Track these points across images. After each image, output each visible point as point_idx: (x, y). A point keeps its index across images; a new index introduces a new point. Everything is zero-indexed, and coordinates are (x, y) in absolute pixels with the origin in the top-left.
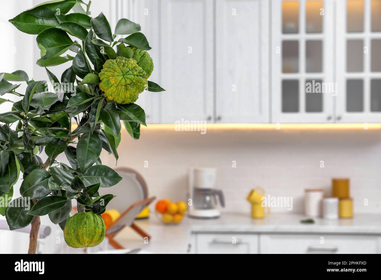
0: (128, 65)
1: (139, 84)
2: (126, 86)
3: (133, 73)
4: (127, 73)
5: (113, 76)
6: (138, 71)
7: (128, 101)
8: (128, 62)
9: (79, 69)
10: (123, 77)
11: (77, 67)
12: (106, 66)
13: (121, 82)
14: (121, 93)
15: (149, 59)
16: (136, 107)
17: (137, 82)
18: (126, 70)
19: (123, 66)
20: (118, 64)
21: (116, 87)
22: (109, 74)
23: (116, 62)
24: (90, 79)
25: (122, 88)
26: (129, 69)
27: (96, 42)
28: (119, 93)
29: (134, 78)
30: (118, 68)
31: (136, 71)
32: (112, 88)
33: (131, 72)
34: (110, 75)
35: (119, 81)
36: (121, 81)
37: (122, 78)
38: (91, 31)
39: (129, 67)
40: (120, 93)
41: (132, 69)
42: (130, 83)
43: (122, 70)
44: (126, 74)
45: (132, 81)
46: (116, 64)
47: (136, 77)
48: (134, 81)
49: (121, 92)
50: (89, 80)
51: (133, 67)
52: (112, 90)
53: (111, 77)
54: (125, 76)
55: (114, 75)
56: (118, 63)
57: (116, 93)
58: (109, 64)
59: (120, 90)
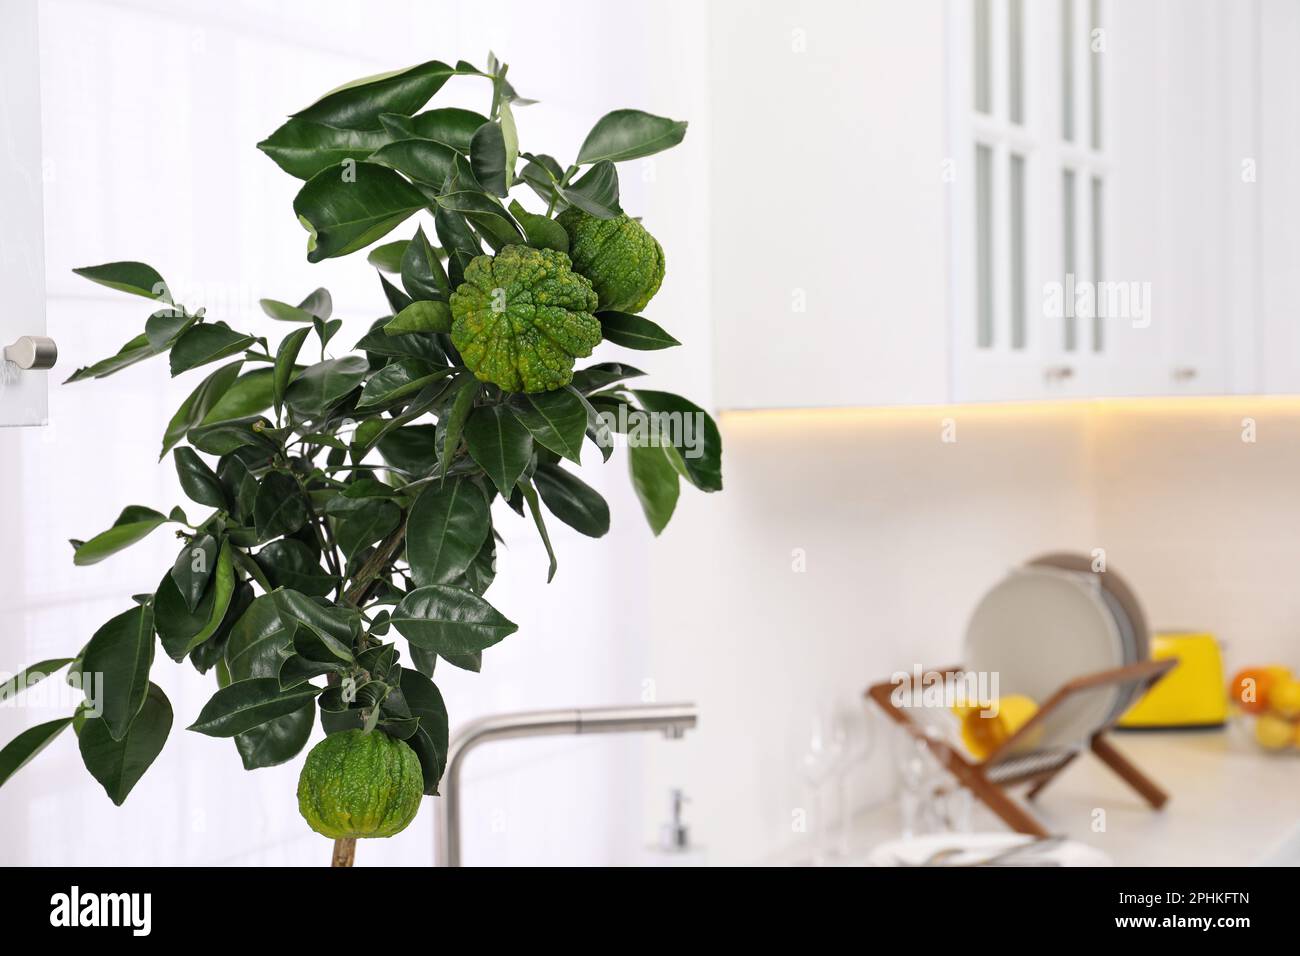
2: (512, 338)
4: (513, 297)
6: (554, 289)
9: (420, 286)
14: (500, 361)
20: (494, 270)
21: (486, 343)
22: (467, 302)
24: (419, 318)
26: (523, 286)
27: (460, 200)
29: (537, 313)
32: (473, 346)
34: (468, 305)
42: (524, 330)
44: (511, 300)
47: (547, 309)
48: (537, 322)
50: (417, 323)
51: (537, 276)
52: (476, 351)
55: (478, 305)
56: (495, 267)
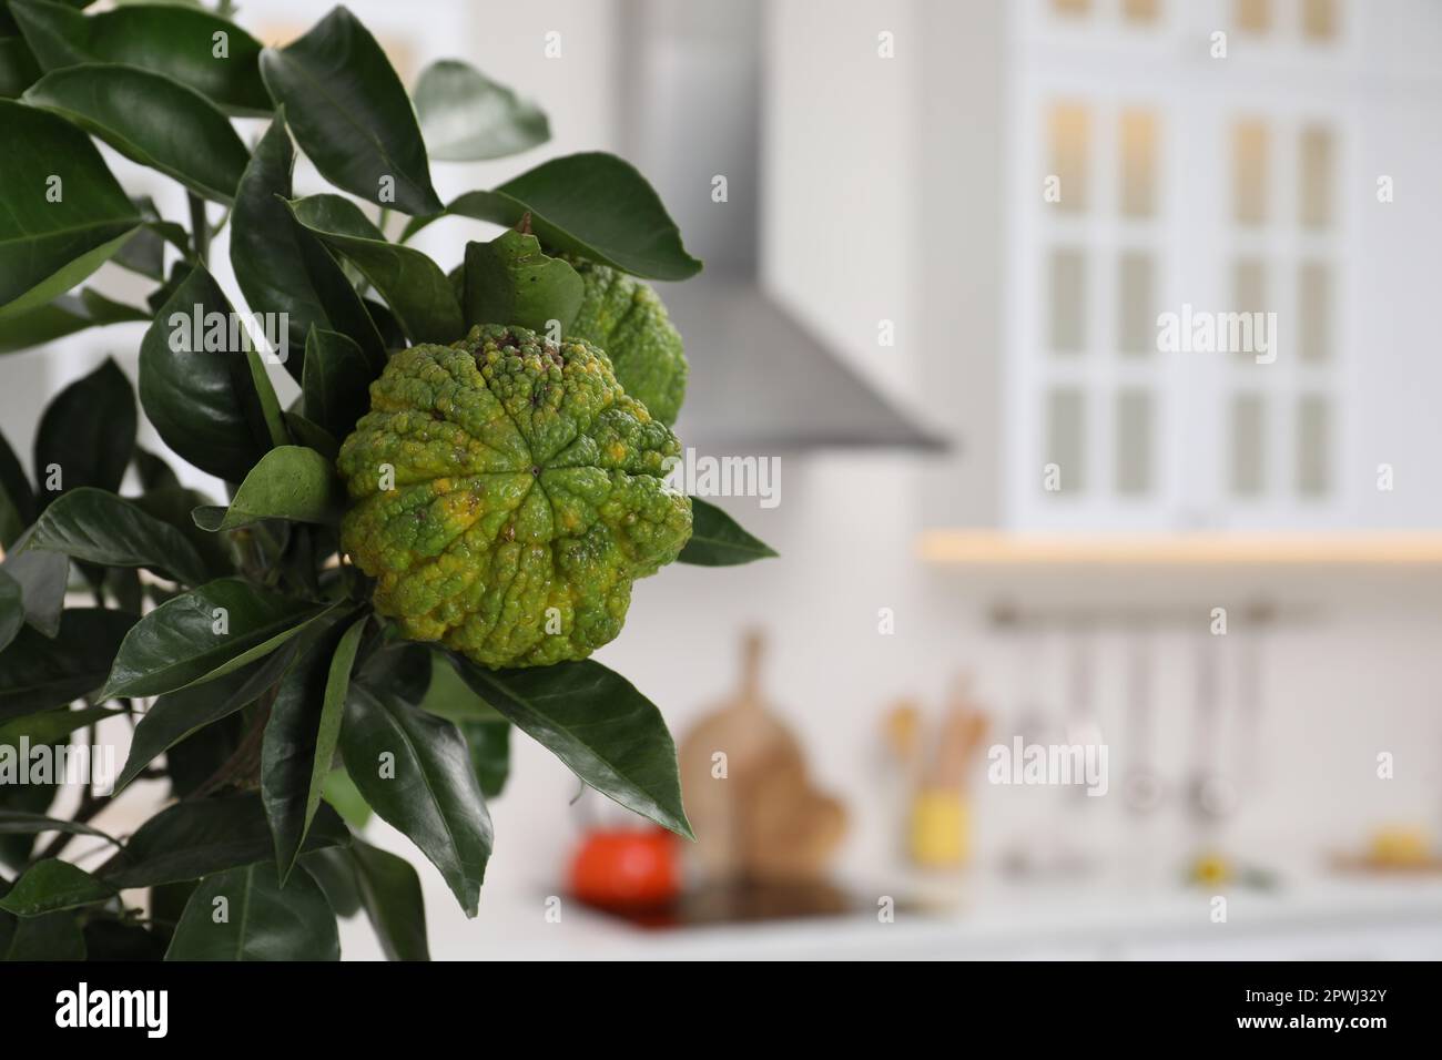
0: (567, 391)
1: (647, 529)
2: (554, 545)
3: (603, 449)
4: (561, 451)
5: (462, 471)
6: (635, 434)
7: (556, 652)
8: (569, 369)
9: (187, 404)
10: (538, 479)
11: (176, 392)
12: (399, 394)
13: (519, 518)
14: (519, 598)
15: (665, 337)
16: (597, 685)
17: (633, 519)
18: (557, 434)
19: (536, 401)
20: (495, 383)
21: (484, 554)
22: (428, 457)
23: (479, 368)
24: (279, 488)
25: (526, 566)
26: (578, 425)
27: (319, 213)
28: (504, 598)
29: (614, 488)
30: (494, 414)
31: (623, 434)
32: (449, 562)
33: (588, 444)
34: (434, 465)
35: (503, 514)
36: (518, 510)
37: (530, 492)
38: (275, 139)
39: (579, 410)
40: (513, 596)
41: (595, 423)
42: (580, 527)
43: (527, 427)
44: (555, 457)
45: (598, 509)
46: (481, 383)
47: (629, 480)
48: (613, 509)
49: (517, 590)
50: (275, 498)
51: (599, 403)
52: (454, 575)
53: (444, 484)
54: (549, 477)
55: (466, 464)
56: (497, 376)
57: (475, 601)
58: (429, 382)
59: (514, 580)
